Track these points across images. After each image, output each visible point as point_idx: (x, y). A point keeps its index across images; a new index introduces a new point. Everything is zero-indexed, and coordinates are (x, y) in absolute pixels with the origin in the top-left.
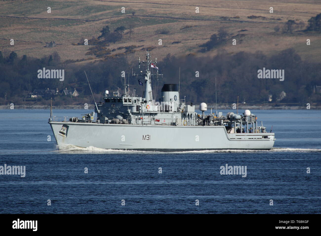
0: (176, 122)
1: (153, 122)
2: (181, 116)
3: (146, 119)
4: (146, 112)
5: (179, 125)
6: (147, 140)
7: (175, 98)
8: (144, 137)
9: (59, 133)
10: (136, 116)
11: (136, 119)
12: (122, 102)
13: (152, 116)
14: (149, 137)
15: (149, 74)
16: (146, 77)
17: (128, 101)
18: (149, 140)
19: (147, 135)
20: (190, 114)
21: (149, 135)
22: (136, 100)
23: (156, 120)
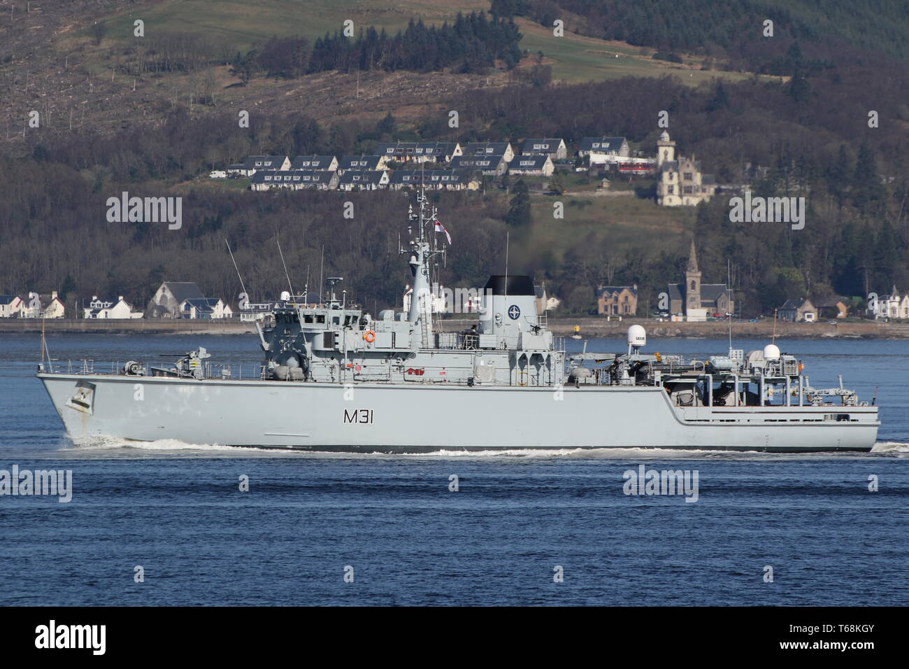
0: (476, 377)
1: (397, 377)
2: (507, 359)
3: (375, 367)
5: (482, 384)
6: (360, 422)
7: (514, 312)
8: (351, 414)
10: (332, 359)
11: (332, 367)
12: (298, 322)
13: (394, 362)
14: (367, 416)
15: (424, 248)
16: (414, 258)
17: (315, 320)
18: (367, 422)
19: (361, 411)
20: (529, 356)
21: (367, 411)
22: (338, 318)
23: (410, 371)
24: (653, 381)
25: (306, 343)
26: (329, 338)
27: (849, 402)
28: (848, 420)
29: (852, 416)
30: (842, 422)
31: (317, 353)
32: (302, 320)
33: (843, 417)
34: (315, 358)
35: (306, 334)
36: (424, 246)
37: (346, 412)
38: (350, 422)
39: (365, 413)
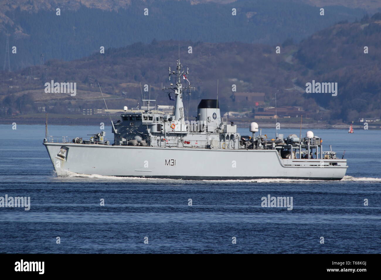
0: (211, 145)
1: (180, 145)
2: (219, 137)
3: (172, 140)
4: (170, 132)
5: (214, 148)
6: (171, 165)
7: (215, 116)
8: (168, 161)
9: (57, 156)
10: (158, 136)
11: (158, 141)
12: (141, 120)
13: (179, 138)
14: (173, 163)
15: (180, 87)
16: (176, 91)
17: (148, 118)
18: (173, 165)
19: (171, 160)
20: (230, 136)
21: (174, 160)
22: (158, 118)
23: (185, 142)
24: (272, 147)
25: (148, 129)
26: (159, 127)
27: (334, 158)
28: (337, 165)
29: (338, 164)
30: (334, 166)
31: (153, 134)
32: (143, 118)
33: (335, 164)
34: (152, 136)
35: (148, 125)
36: (180, 86)
37: (166, 161)
38: (167, 165)
39: (173, 161)
